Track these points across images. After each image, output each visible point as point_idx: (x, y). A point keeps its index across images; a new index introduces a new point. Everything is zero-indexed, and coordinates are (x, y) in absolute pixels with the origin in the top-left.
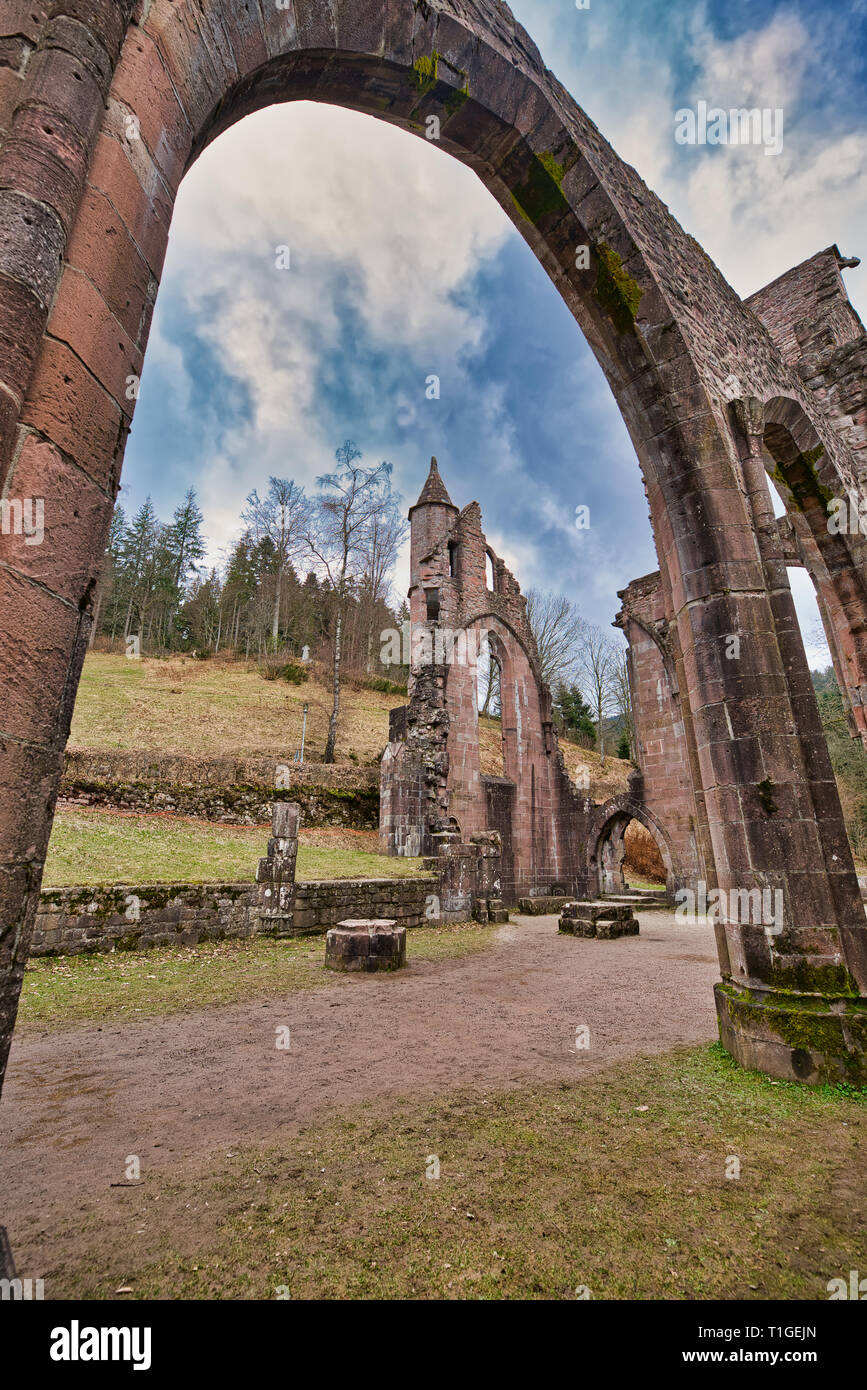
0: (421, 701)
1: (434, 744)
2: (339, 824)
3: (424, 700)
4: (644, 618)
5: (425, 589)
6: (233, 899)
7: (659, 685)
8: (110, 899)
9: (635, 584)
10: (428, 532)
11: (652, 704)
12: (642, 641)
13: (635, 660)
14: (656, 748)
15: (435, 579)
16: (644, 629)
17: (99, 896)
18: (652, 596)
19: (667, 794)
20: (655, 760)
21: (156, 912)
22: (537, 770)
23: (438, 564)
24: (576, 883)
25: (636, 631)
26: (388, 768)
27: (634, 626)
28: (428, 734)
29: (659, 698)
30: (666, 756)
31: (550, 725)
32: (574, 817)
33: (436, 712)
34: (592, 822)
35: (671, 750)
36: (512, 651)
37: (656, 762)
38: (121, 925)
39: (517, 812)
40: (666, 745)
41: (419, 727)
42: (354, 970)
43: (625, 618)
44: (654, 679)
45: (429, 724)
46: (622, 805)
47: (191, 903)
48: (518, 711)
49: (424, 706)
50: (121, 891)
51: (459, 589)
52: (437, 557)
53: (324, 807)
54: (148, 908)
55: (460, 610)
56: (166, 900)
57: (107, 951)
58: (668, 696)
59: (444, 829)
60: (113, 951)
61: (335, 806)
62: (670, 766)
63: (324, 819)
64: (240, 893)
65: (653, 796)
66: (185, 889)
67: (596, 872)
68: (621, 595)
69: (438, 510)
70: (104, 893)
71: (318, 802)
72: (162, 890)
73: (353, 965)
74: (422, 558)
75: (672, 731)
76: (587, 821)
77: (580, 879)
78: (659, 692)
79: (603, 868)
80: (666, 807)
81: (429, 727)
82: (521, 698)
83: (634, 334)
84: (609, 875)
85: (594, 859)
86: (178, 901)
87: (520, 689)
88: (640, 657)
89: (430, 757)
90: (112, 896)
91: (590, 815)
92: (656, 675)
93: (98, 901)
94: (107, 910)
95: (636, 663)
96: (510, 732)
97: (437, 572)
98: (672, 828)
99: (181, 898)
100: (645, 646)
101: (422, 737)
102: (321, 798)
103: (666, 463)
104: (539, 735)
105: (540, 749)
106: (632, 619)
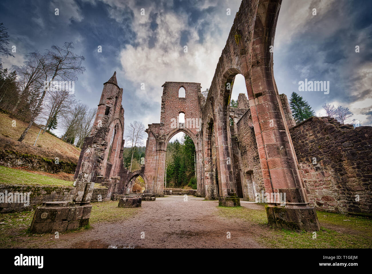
0: (100, 137)
1: (101, 150)
2: (43, 170)
3: (101, 137)
4: (154, 132)
5: (107, 106)
6: (68, 192)
7: (154, 148)
8: (36, 190)
9: (153, 124)
10: (112, 91)
11: (151, 151)
12: (152, 137)
13: (149, 140)
14: (150, 161)
15: (111, 105)
16: (153, 135)
17: (33, 189)
18: (157, 128)
19: (150, 171)
20: (149, 163)
21: (48, 195)
22: (117, 162)
23: (112, 101)
24: (120, 192)
25: (151, 134)
26: (88, 155)
27: (151, 133)
28: (100, 147)
29: (153, 150)
30: (152, 163)
31: (122, 150)
32: (124, 175)
33: (104, 141)
34: (129, 176)
35: (153, 162)
36: (120, 129)
37: (149, 164)
38: (37, 200)
39: (111, 172)
40: (152, 161)
41: (97, 144)
42: (134, 207)
43: (149, 131)
44: (153, 146)
45: (101, 144)
46: (138, 173)
47: (57, 193)
48: (117, 145)
49: (100, 139)
50: (40, 187)
51: (115, 110)
52: (112, 99)
53: (40, 164)
54: (46, 194)
55: (114, 115)
56: (51, 192)
57: (30, 210)
58: (155, 150)
59: (100, 175)
60: (32, 210)
61: (43, 164)
62: (152, 165)
63: (38, 168)
64: (70, 190)
65: (146, 171)
66: (57, 188)
67: (126, 189)
68: (149, 125)
69: (116, 87)
70: (34, 188)
71: (38, 162)
72: (51, 188)
73: (133, 206)
74: (108, 97)
75: (154, 158)
76: (127, 176)
77: (121, 190)
78: (153, 149)
79: (128, 188)
80: (149, 174)
81: (101, 145)
82: (119, 142)
83: (227, 107)
84: (129, 189)
85: (127, 185)
86: (55, 192)
87: (119, 140)
88: (151, 140)
89: (99, 154)
90: (37, 189)
91: (129, 174)
92: (154, 145)
93: (32, 191)
94: (34, 194)
95: (149, 141)
96: (114, 150)
97: (111, 103)
98: (149, 179)
99: (56, 191)
100: (152, 138)
101: (97, 148)
102: (39, 160)
103: (224, 125)
104: (119, 152)
105: (119, 156)
106: (151, 131)
